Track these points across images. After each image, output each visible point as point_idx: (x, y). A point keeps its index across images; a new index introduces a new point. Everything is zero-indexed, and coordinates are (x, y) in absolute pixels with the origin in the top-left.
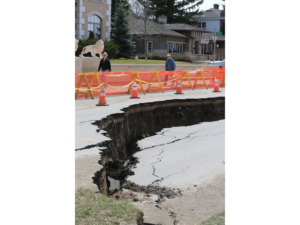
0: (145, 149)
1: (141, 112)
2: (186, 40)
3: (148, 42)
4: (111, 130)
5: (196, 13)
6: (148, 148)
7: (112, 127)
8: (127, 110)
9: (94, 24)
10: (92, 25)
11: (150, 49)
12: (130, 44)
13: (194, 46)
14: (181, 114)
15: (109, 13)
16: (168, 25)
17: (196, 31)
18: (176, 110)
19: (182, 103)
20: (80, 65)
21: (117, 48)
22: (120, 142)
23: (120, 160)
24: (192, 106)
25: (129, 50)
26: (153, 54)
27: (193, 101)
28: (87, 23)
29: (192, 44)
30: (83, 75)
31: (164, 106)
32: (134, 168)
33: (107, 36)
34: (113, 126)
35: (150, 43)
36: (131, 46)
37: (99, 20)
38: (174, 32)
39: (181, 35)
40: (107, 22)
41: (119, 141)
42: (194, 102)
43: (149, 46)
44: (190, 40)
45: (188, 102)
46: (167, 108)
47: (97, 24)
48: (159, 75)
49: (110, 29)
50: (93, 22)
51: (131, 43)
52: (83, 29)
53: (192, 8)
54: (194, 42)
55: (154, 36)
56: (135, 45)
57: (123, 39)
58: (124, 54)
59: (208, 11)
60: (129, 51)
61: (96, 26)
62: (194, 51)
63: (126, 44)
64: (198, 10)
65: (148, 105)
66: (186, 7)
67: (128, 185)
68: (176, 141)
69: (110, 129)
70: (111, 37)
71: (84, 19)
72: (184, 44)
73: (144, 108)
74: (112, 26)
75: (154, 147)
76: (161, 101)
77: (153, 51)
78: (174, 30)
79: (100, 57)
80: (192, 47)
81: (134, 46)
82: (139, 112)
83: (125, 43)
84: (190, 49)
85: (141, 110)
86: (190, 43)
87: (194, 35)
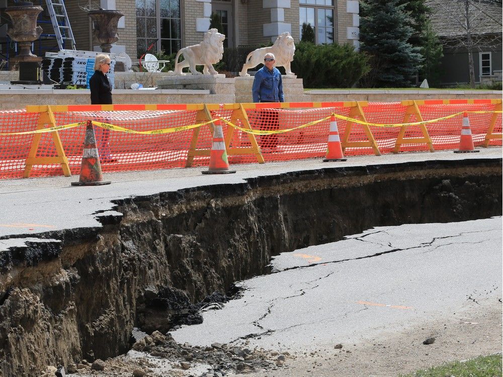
0: (285, 270)
1: (331, 191)
3: (481, 54)
4: (202, 225)
6: (295, 268)
7: (206, 218)
8: (274, 181)
9: (316, 7)
10: (311, 11)
11: (486, 70)
12: (407, 53)
14: (450, 197)
18: (437, 187)
19: (454, 171)
20: (230, 94)
21: (365, 61)
22: (230, 256)
23: (177, 290)
24: (483, 177)
25: (405, 67)
26: (493, 81)
27: (483, 164)
28: (297, 5)
30: (202, 108)
31: (401, 176)
32: (213, 308)
33: (350, 36)
34: (208, 215)
35: (486, 57)
36: (409, 56)
40: (349, 3)
41: (227, 253)
42: (487, 166)
43: (484, 64)
45: (472, 169)
46: (411, 182)
47: (325, 7)
48: (421, 111)
49: (356, 19)
50: (313, 3)
52: (286, 21)
55: (489, 36)
56: (419, 55)
57: (389, 41)
58: (391, 76)
60: (404, 69)
61: (321, 13)
63: (397, 53)
65: (350, 172)
67: (150, 343)
68: (385, 253)
69: (200, 222)
70: (362, 38)
73: (336, 180)
74: (362, 13)
75: (313, 265)
76: (390, 163)
77: (493, 74)
79: (285, 74)
81: (416, 56)
82: (324, 190)
83: (393, 49)
85: (330, 185)
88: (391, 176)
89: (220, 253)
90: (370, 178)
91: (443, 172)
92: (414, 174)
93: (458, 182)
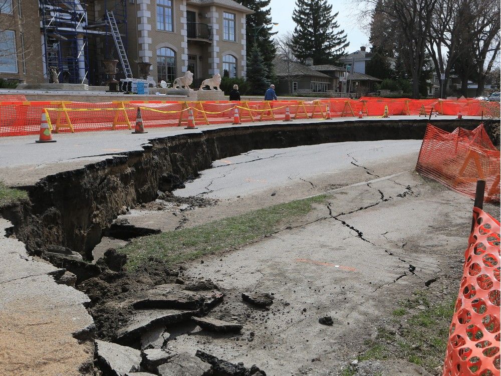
0: (217, 167)
1: (235, 136)
2: (331, 80)
3: (293, 83)
4: (185, 149)
5: (341, 55)
6: (221, 166)
7: (186, 147)
9: (229, 63)
10: (227, 64)
11: (295, 89)
13: (338, 86)
14: (281, 138)
15: (244, 52)
16: (314, 66)
17: (339, 71)
18: (276, 135)
20: (196, 97)
21: (248, 85)
23: (175, 175)
24: (294, 131)
26: (298, 93)
28: (222, 62)
29: (336, 84)
30: (184, 103)
31: (263, 130)
32: (189, 182)
33: (243, 75)
34: (187, 145)
35: (295, 84)
36: (265, 83)
37: (234, 60)
38: (319, 73)
39: (325, 75)
40: (242, 62)
41: (195, 160)
43: (294, 87)
44: (334, 80)
46: (266, 132)
47: (233, 63)
49: (245, 68)
50: (228, 61)
51: (265, 81)
52: (218, 68)
53: (339, 50)
54: (338, 82)
55: (297, 76)
57: (258, 77)
59: (355, 53)
61: (231, 65)
62: (338, 90)
63: (261, 82)
64: (344, 52)
66: (333, 49)
67: (164, 196)
68: (256, 160)
70: (247, 76)
71: (219, 59)
72: (328, 84)
74: (247, 66)
75: (228, 165)
76: (258, 125)
78: (319, 71)
80: (336, 86)
82: (233, 135)
83: (259, 80)
84: (334, 88)
85: (235, 134)
86: (334, 83)
87: (337, 75)
88: (259, 130)
89: (192, 160)
90: (250, 131)
91: (279, 129)
92: (268, 130)
93: (284, 132)
